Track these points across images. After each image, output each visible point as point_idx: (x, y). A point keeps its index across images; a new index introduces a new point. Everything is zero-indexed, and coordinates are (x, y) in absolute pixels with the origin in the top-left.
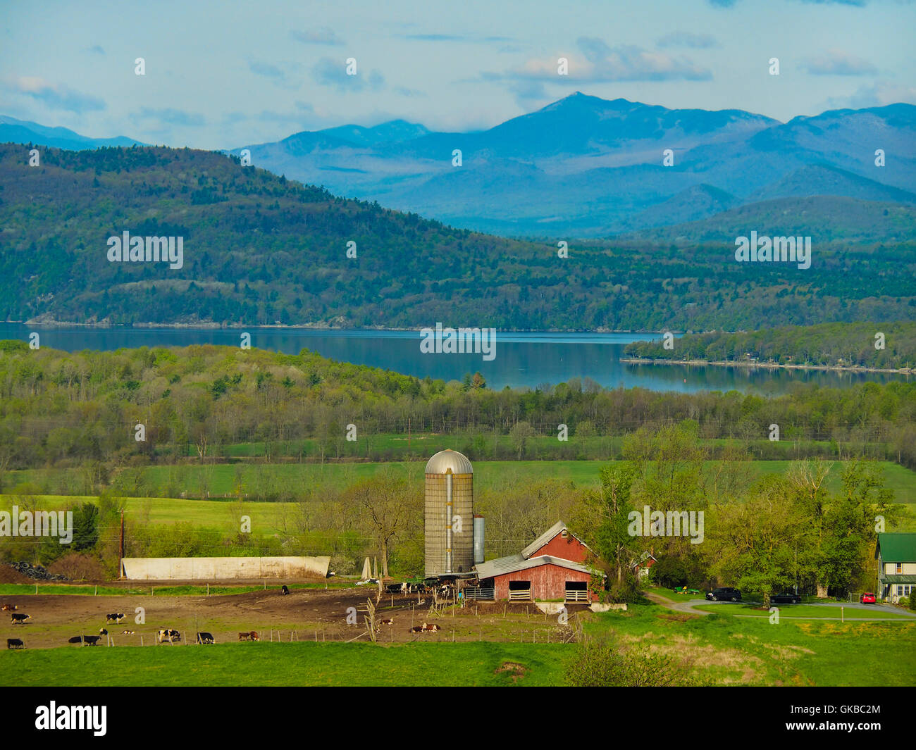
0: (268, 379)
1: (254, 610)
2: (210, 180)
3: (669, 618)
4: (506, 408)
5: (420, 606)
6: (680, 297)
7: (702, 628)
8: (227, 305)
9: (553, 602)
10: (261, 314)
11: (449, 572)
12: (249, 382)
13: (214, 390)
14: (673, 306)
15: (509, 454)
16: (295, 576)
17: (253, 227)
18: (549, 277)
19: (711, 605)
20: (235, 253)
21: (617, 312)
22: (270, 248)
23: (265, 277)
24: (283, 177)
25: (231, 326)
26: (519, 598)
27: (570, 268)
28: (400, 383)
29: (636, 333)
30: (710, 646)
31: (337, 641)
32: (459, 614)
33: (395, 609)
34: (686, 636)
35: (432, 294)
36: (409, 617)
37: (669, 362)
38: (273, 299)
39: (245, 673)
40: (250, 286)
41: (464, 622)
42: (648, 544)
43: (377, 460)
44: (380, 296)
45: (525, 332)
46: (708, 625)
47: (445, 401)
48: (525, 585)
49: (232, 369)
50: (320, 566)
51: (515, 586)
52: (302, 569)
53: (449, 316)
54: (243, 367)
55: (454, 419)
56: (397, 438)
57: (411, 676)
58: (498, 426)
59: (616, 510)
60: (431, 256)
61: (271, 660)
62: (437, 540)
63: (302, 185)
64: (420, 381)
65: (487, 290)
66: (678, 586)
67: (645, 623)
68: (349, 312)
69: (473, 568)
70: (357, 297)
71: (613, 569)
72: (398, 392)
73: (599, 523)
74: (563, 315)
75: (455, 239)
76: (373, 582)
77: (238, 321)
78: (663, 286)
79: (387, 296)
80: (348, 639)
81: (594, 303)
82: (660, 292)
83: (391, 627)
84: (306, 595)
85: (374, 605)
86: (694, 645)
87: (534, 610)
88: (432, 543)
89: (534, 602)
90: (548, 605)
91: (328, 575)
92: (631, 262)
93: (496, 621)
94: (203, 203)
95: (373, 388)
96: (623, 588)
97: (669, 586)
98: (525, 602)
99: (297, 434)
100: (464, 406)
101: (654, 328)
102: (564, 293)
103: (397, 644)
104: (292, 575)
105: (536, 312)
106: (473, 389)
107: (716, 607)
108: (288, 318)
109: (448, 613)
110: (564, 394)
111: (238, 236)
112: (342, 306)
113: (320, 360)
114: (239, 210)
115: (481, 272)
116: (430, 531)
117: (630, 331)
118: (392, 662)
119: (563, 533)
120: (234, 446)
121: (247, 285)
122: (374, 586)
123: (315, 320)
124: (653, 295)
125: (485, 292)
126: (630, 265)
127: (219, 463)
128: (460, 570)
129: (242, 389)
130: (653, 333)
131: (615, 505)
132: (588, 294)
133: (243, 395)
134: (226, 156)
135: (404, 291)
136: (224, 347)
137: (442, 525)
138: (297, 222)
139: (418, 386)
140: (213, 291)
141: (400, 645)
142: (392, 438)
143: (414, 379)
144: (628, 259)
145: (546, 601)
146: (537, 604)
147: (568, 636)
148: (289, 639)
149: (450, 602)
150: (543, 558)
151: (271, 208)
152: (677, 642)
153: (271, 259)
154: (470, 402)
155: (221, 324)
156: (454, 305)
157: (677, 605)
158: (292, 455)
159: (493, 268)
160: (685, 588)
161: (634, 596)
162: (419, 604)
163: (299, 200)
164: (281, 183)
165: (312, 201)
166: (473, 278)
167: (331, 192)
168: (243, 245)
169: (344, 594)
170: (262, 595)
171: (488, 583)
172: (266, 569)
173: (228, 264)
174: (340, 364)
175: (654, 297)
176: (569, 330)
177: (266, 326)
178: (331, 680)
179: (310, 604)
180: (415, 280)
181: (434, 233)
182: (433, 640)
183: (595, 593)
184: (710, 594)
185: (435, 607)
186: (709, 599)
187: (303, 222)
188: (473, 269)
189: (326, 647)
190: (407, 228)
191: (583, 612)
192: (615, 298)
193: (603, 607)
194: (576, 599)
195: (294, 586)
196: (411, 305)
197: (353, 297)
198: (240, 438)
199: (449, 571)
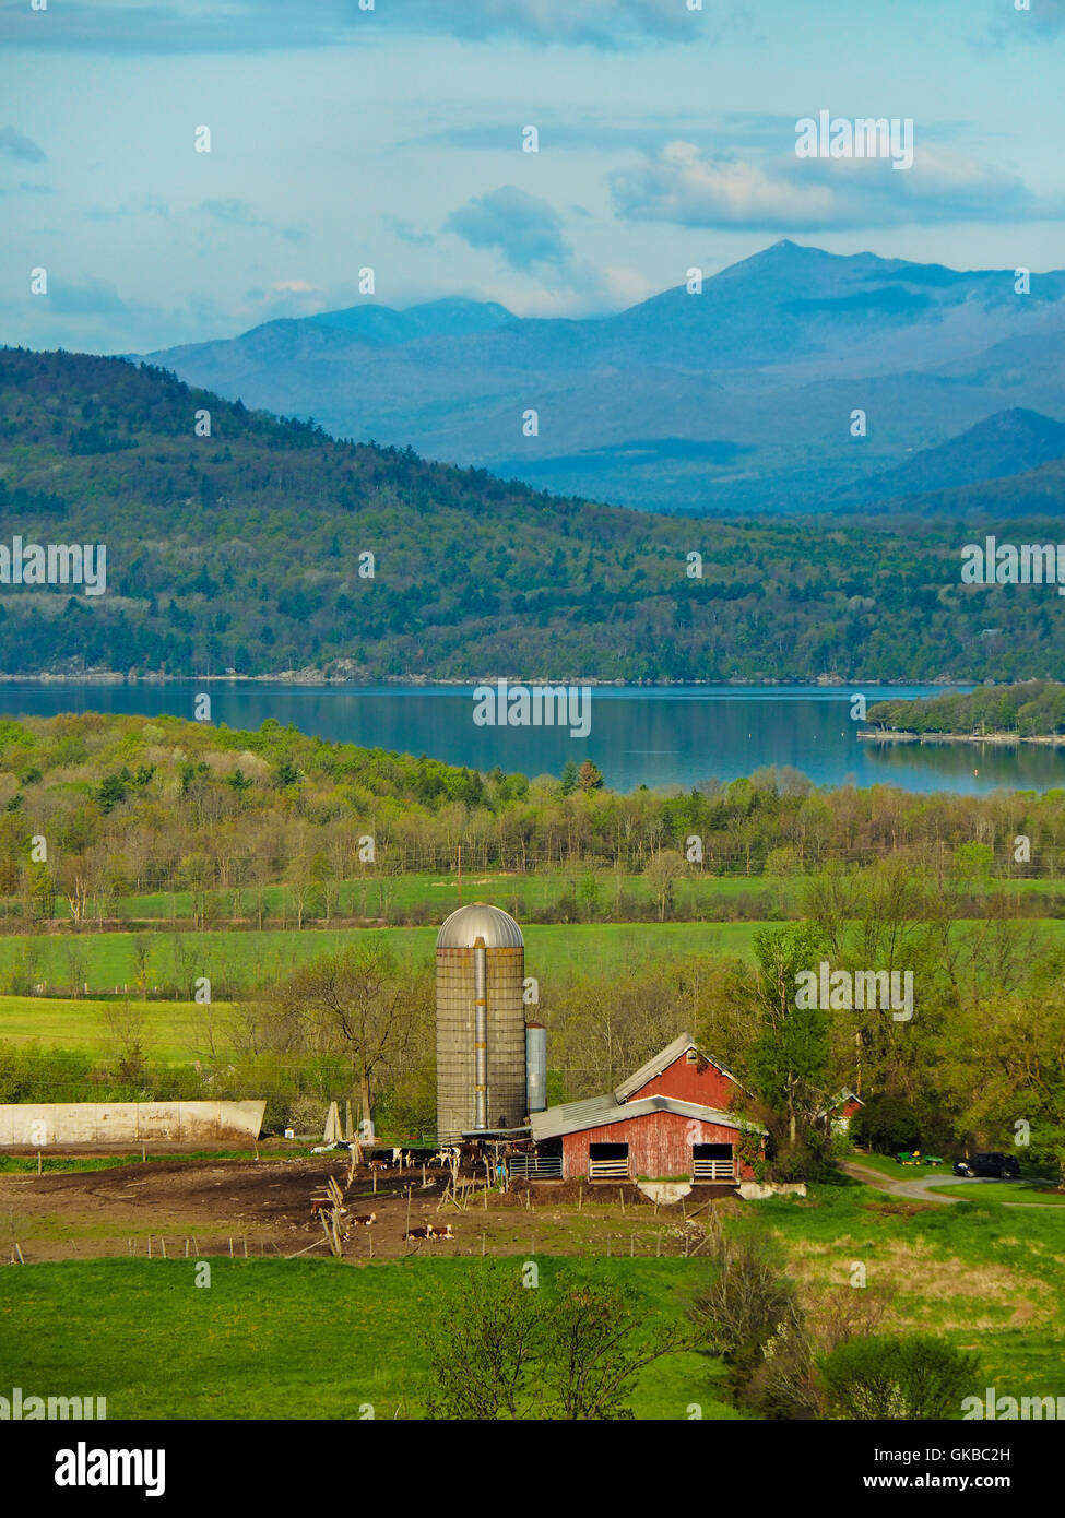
0: (203, 774)
1: (123, 1200)
2: (104, 410)
3: (884, 1210)
4: (637, 826)
5: (427, 1189)
6: (970, 616)
7: (943, 1227)
8: (136, 640)
9: (670, 1181)
10: (199, 656)
11: (481, 1128)
12: (167, 781)
13: (103, 795)
14: (958, 635)
15: (643, 910)
16: (202, 1137)
17: (185, 495)
18: (728, 583)
19: (963, 1184)
20: (150, 545)
21: (855, 648)
22: (215, 533)
23: (206, 587)
24: (239, 402)
25: (144, 678)
26: (609, 1173)
27: (768, 567)
28: (446, 781)
29: (891, 685)
30: (955, 1260)
31: (271, 1257)
32: (496, 1204)
33: (381, 1195)
34: (912, 1242)
35: (512, 616)
36: (405, 1211)
37: (949, 738)
38: (222, 628)
39: (99, 1316)
40: (179, 605)
41: (505, 1220)
42: (847, 1073)
43: (401, 922)
44: (417, 620)
45: (684, 685)
46: (955, 1221)
47: (526, 814)
48: (619, 1151)
49: (135, 757)
50: (248, 1118)
51: (598, 1152)
52: (215, 1125)
53: (544, 657)
54: (156, 752)
55: (542, 846)
56: (438, 882)
57: (402, 1319)
58: (623, 860)
59: (786, 1012)
60: (513, 547)
61: (145, 1292)
62: (458, 1069)
63: (274, 417)
64: (483, 777)
65: (613, 609)
66: (904, 1151)
67: (839, 1218)
68: (361, 652)
69: (526, 1119)
70: (375, 623)
71: (780, 1121)
72: (442, 797)
73: (755, 1035)
74: (754, 653)
75: (555, 513)
76: (343, 1146)
77: (157, 669)
78: (939, 598)
79: (432, 621)
80: (292, 1252)
81: (812, 631)
82: (933, 608)
83: (371, 1229)
84: (219, 1173)
85: (342, 1189)
86: (925, 1259)
87: (634, 1196)
88: (451, 1074)
89: (635, 1181)
90: (660, 1187)
91: (263, 1135)
92: (880, 555)
93: (565, 1218)
94: (93, 452)
95: (396, 790)
96: (799, 1155)
97: (887, 1151)
98: (619, 1182)
99: (253, 875)
100: (562, 822)
101: (922, 675)
102: (756, 613)
103: (380, 1261)
104: (196, 1135)
105: (706, 649)
106: (581, 791)
107: (971, 1190)
108: (249, 663)
109: (476, 1203)
110: (744, 800)
111: (157, 511)
112: (349, 638)
113: (297, 740)
114: (158, 464)
115: (603, 576)
116: (446, 1053)
117: (878, 681)
118: (369, 1294)
119: (689, 1054)
120: (137, 899)
121: (173, 605)
122: (343, 1154)
123: (298, 667)
124: (921, 615)
125: (612, 613)
126: (880, 559)
127: (109, 930)
128: (502, 1123)
129: (153, 794)
130: (921, 685)
131: (783, 1003)
132: (801, 615)
133: (156, 806)
134: (133, 364)
135: (461, 612)
136: (122, 717)
137: (468, 1043)
138: (264, 486)
139: (480, 786)
140: (110, 615)
141: (386, 1263)
142: (430, 882)
143: (471, 772)
144: (876, 549)
145: (657, 1180)
146: (640, 1186)
147: (695, 1244)
148: (182, 1252)
149: (481, 1182)
150: (653, 1100)
151: (216, 460)
152: (895, 1254)
153: (217, 554)
154: (573, 815)
155: (126, 675)
156: (554, 636)
157: (901, 1184)
158: (245, 915)
159: (625, 568)
160: (917, 1154)
161: (820, 1168)
162: (424, 1186)
163: (269, 445)
164: (234, 414)
165: (292, 448)
166: (588, 587)
167: (328, 429)
168: (166, 531)
169: (289, 1169)
170: (139, 1172)
171: (552, 1148)
172: (147, 1125)
173: (138, 565)
174: (334, 748)
175: (921, 620)
176: (766, 681)
177: (209, 678)
178: (254, 1328)
179: (225, 1189)
180: (481, 591)
181: (516, 503)
182: (446, 1252)
183: (748, 1164)
184: (960, 1165)
185: (452, 1193)
186: (961, 1173)
187: (276, 486)
188: (588, 570)
189: (248, 1267)
190: (466, 496)
191: (723, 1200)
192: (851, 622)
193: (762, 1190)
194: (714, 1175)
195: (196, 1157)
196: (475, 637)
197: (368, 623)
198: (149, 884)
199: (482, 1126)
